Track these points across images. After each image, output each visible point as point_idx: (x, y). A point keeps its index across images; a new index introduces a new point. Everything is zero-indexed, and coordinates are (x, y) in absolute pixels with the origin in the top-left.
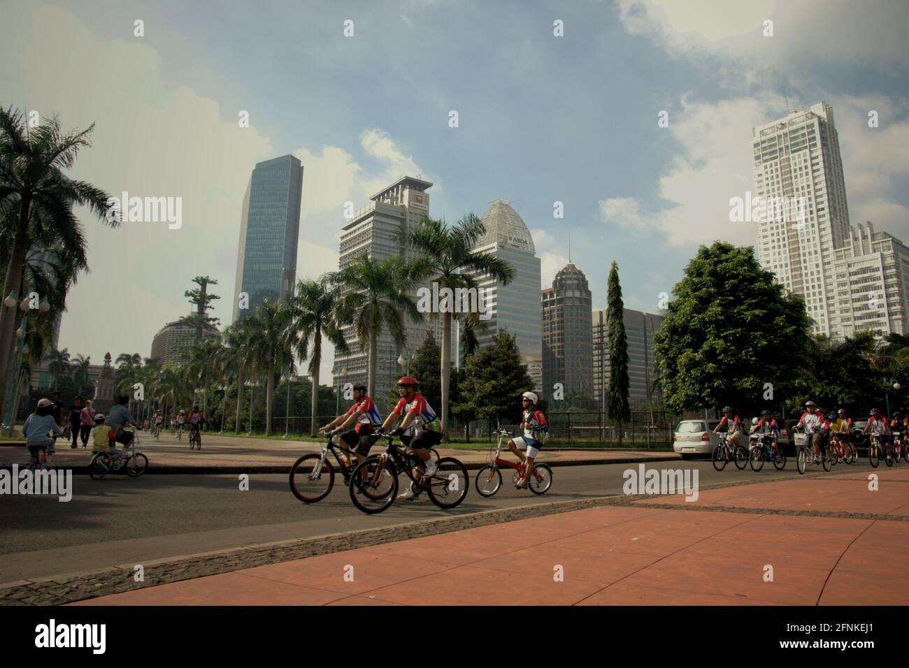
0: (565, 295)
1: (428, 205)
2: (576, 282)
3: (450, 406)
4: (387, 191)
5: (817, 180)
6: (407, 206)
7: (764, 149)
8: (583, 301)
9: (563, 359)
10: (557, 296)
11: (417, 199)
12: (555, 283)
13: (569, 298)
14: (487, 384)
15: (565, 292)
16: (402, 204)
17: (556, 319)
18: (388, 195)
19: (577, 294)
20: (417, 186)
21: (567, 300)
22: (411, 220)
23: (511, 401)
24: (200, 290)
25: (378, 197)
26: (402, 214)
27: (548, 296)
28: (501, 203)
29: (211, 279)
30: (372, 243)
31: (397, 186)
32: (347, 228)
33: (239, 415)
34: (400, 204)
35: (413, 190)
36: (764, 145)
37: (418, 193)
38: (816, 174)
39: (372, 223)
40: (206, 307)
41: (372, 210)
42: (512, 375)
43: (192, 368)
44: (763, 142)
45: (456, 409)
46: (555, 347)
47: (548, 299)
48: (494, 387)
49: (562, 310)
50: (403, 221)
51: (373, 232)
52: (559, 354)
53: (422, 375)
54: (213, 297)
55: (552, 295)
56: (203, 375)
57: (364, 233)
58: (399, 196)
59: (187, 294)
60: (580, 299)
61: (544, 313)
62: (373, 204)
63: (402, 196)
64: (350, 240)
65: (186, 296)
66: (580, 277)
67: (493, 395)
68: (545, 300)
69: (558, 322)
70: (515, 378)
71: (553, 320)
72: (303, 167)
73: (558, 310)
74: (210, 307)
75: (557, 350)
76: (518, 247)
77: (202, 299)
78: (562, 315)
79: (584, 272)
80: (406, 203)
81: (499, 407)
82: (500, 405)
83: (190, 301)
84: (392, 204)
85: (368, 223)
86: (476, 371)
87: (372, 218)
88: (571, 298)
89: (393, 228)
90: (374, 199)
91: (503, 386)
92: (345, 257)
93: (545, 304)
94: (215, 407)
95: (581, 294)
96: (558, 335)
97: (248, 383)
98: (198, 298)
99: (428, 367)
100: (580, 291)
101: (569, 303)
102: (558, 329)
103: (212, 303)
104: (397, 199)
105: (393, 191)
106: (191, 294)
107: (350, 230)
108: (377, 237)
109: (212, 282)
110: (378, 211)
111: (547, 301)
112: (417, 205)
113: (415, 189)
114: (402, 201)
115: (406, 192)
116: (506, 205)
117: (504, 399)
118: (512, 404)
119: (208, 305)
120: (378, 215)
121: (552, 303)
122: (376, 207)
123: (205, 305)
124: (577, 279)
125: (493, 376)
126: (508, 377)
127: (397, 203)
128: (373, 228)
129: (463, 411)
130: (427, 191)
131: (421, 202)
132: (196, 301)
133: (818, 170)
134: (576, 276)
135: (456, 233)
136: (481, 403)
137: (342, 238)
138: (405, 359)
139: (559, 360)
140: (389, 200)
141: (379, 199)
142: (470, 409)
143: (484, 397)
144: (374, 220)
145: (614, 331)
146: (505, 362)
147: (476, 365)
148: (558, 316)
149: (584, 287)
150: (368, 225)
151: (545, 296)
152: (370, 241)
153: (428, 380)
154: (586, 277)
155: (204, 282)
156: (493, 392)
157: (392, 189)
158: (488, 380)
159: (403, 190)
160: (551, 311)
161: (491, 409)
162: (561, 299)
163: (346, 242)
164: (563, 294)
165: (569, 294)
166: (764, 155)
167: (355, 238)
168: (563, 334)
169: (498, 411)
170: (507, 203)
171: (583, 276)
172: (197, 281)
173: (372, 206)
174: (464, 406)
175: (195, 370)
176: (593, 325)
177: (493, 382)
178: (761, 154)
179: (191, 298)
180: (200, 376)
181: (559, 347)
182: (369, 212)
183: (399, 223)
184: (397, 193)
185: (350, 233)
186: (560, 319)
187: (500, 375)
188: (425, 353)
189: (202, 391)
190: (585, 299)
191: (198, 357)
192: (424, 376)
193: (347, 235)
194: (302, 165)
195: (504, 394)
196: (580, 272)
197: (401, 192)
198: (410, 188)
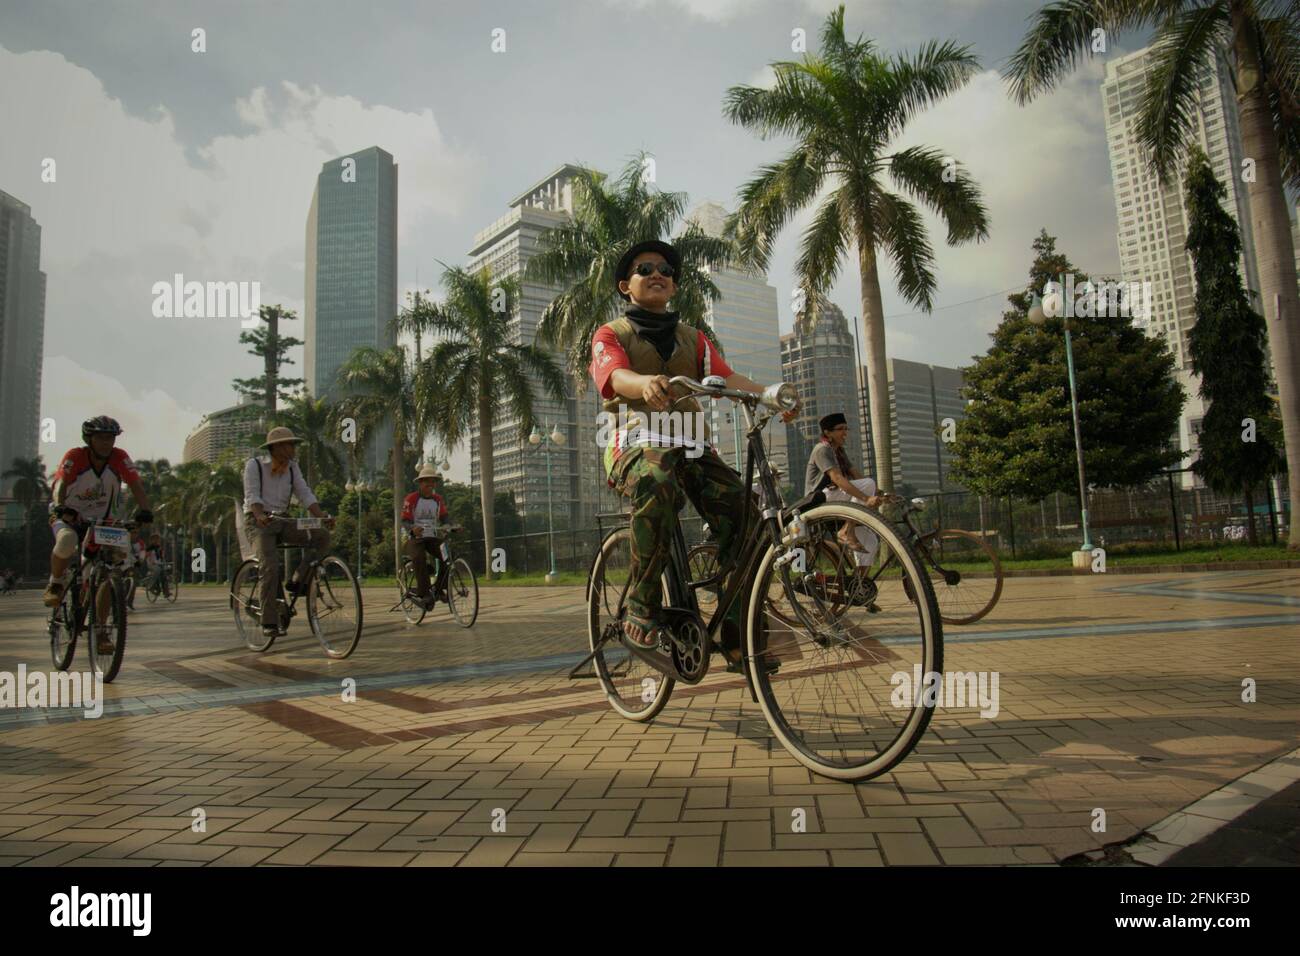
0: (814, 341)
2: (830, 322)
4: (536, 191)
5: (1213, 138)
6: (570, 211)
7: (1125, 94)
8: (843, 350)
10: (802, 344)
12: (796, 325)
13: (819, 346)
15: (814, 338)
16: (561, 209)
17: (802, 380)
18: (538, 196)
19: (833, 340)
21: (818, 350)
24: (267, 329)
25: (522, 201)
27: (788, 346)
28: (711, 205)
29: (286, 309)
30: (520, 271)
31: (552, 181)
32: (476, 253)
34: (557, 208)
35: (578, 186)
36: (1124, 89)
38: (1211, 128)
39: (518, 240)
40: (280, 361)
41: (515, 222)
44: (1122, 84)
46: (803, 423)
47: (789, 351)
49: (811, 365)
51: (520, 254)
52: (810, 433)
54: (291, 342)
55: (793, 344)
57: (505, 259)
58: (556, 196)
60: (838, 348)
61: (784, 372)
62: (517, 211)
63: (561, 196)
65: (242, 342)
66: (836, 314)
68: (784, 353)
69: (806, 385)
71: (798, 382)
72: (397, 165)
73: (805, 366)
74: (287, 361)
75: (806, 427)
77: (271, 347)
78: (812, 374)
79: (840, 306)
80: (568, 206)
83: (251, 352)
84: (546, 209)
85: (511, 241)
87: (517, 233)
88: (824, 346)
90: (517, 204)
93: (785, 359)
95: (839, 341)
98: (265, 344)
100: (838, 335)
101: (821, 355)
102: (807, 393)
103: (288, 352)
104: (554, 201)
105: (546, 190)
106: (252, 339)
107: (481, 256)
108: (526, 261)
109: (288, 316)
110: (526, 221)
111: (788, 353)
114: (561, 204)
115: (567, 189)
119: (284, 356)
120: (526, 227)
121: (795, 355)
122: (522, 214)
123: (278, 357)
124: (831, 317)
127: (553, 208)
128: (520, 247)
132: (260, 349)
133: (1215, 122)
134: (829, 313)
139: (809, 442)
140: (540, 204)
141: (531, 203)
144: (520, 236)
148: (805, 377)
149: (843, 330)
150: (512, 243)
151: (784, 345)
152: (517, 268)
154: (844, 314)
155: (273, 316)
157: (544, 186)
159: (561, 186)
160: (794, 369)
162: (808, 348)
164: (811, 341)
165: (821, 340)
166: (1124, 105)
168: (814, 401)
170: (718, 204)
171: (840, 312)
172: (262, 314)
173: (516, 214)
178: (1119, 103)
179: (252, 346)
181: (809, 422)
182: (512, 224)
184: (553, 192)
186: (808, 380)
190: (845, 347)
193: (478, 264)
194: (394, 162)
196: (836, 308)
197: (560, 190)
198: (572, 183)
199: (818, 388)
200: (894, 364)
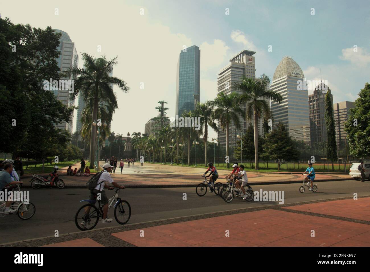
0: (320, 97)
1: (254, 62)
3: (259, 154)
4: (236, 57)
6: (245, 63)
9: (320, 126)
10: (316, 98)
11: (250, 59)
12: (315, 92)
13: (322, 98)
14: (273, 146)
15: (320, 96)
16: (243, 62)
17: (316, 108)
18: (237, 59)
20: (249, 54)
22: (247, 69)
23: (284, 152)
24: (161, 106)
25: (233, 60)
26: (243, 67)
27: (312, 98)
28: (287, 58)
29: (165, 101)
30: (231, 80)
31: (240, 54)
32: (220, 75)
33: (178, 157)
34: (242, 62)
35: (247, 56)
37: (250, 57)
40: (164, 113)
41: (230, 66)
42: (284, 141)
43: (159, 139)
45: (261, 156)
46: (316, 121)
47: (312, 99)
48: (276, 147)
49: (319, 104)
50: (244, 69)
51: (231, 75)
52: (318, 124)
53: (247, 142)
54: (166, 109)
55: (313, 97)
56: (163, 141)
57: (227, 76)
58: (242, 58)
59: (156, 108)
61: (310, 106)
62: (230, 63)
63: (243, 59)
64: (222, 79)
67: (276, 150)
68: (310, 100)
69: (317, 110)
70: (286, 142)
71: (314, 109)
72: (200, 50)
73: (317, 104)
74: (166, 113)
76: (296, 77)
77: (162, 110)
78: (319, 106)
80: (245, 61)
81: (278, 155)
82: (279, 154)
83: (158, 111)
84: (239, 62)
86: (269, 140)
87: (230, 69)
89: (240, 73)
90: (231, 61)
91: (280, 146)
92: (220, 87)
93: (310, 102)
94: (169, 153)
96: (317, 115)
97: (180, 145)
98: (161, 109)
99: (250, 138)
101: (322, 101)
102: (317, 113)
103: (166, 111)
104: (241, 60)
105: (239, 57)
106: (158, 108)
108: (233, 77)
109: (166, 103)
110: (233, 66)
111: (312, 100)
112: (250, 62)
113: (248, 55)
114: (243, 61)
115: (245, 57)
116: (290, 58)
117: (281, 151)
118: (284, 153)
120: (232, 68)
121: (314, 101)
122: (232, 64)
125: (276, 142)
126: (282, 142)
127: (241, 62)
128: (231, 73)
129: (264, 157)
130: (253, 56)
131: (251, 61)
132: (160, 110)
135: (258, 82)
136: (271, 154)
137: (218, 79)
138: (240, 135)
139: (318, 127)
140: (237, 61)
141: (233, 61)
142: (267, 155)
143: (272, 151)
145: (329, 122)
146: (281, 136)
147: (269, 137)
148: (317, 107)
150: (229, 72)
151: (310, 98)
152: (230, 79)
153: (250, 144)
155: (162, 103)
156: (276, 149)
157: (238, 56)
158: (274, 144)
159: (243, 56)
160: (314, 105)
161: (275, 156)
162: (318, 99)
163: (220, 81)
164: (319, 97)
165: (322, 96)
167: (224, 78)
168: (319, 115)
169: (278, 157)
170: (290, 57)
172: (160, 103)
173: (230, 64)
174: (265, 155)
175: (160, 140)
176: (334, 110)
177: (276, 145)
180: (162, 141)
181: (318, 121)
183: (242, 71)
184: (241, 57)
185: (222, 77)
186: (318, 108)
187: (279, 141)
188: (248, 132)
189: (164, 147)
191: (162, 134)
192: (248, 142)
193: (220, 78)
194: (199, 49)
195: (280, 150)
197: (242, 57)
198: (246, 55)
199: (320, 110)
200: (347, 103)
